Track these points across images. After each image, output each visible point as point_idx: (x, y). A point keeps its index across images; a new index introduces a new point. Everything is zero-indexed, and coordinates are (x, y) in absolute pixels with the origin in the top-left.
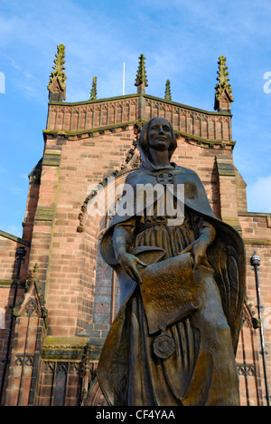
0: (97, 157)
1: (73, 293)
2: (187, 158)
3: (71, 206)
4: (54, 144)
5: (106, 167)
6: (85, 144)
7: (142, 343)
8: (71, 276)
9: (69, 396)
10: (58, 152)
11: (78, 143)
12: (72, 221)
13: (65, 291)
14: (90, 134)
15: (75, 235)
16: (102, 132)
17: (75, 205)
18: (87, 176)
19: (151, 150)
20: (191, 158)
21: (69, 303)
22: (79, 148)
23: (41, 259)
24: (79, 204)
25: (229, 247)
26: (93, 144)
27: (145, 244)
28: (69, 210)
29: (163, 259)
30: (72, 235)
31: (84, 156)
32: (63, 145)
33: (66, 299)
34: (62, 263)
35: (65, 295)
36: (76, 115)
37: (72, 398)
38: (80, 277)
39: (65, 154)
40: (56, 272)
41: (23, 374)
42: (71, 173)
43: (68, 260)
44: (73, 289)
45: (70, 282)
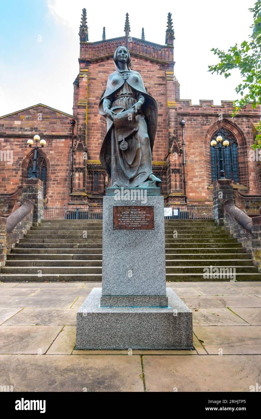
0: (106, 72)
1: (98, 141)
2: (151, 71)
3: (95, 99)
4: (84, 66)
6: (100, 66)
7: (115, 146)
8: (97, 133)
10: (87, 70)
11: (95, 65)
13: (95, 140)
14: (102, 60)
18: (101, 83)
19: (119, 63)
20: (153, 71)
21: (97, 145)
22: (97, 68)
23: (82, 125)
24: (99, 97)
25: (152, 106)
26: (104, 65)
27: (117, 106)
28: (94, 100)
29: (124, 110)
30: (96, 113)
31: (100, 72)
32: (89, 67)
33: (95, 144)
34: (92, 126)
35: (95, 142)
36: (94, 49)
37: (101, 185)
38: (102, 133)
39: (90, 71)
40: (90, 131)
41: (79, 175)
42: (93, 81)
43: (95, 125)
44: (98, 139)
45: (97, 136)
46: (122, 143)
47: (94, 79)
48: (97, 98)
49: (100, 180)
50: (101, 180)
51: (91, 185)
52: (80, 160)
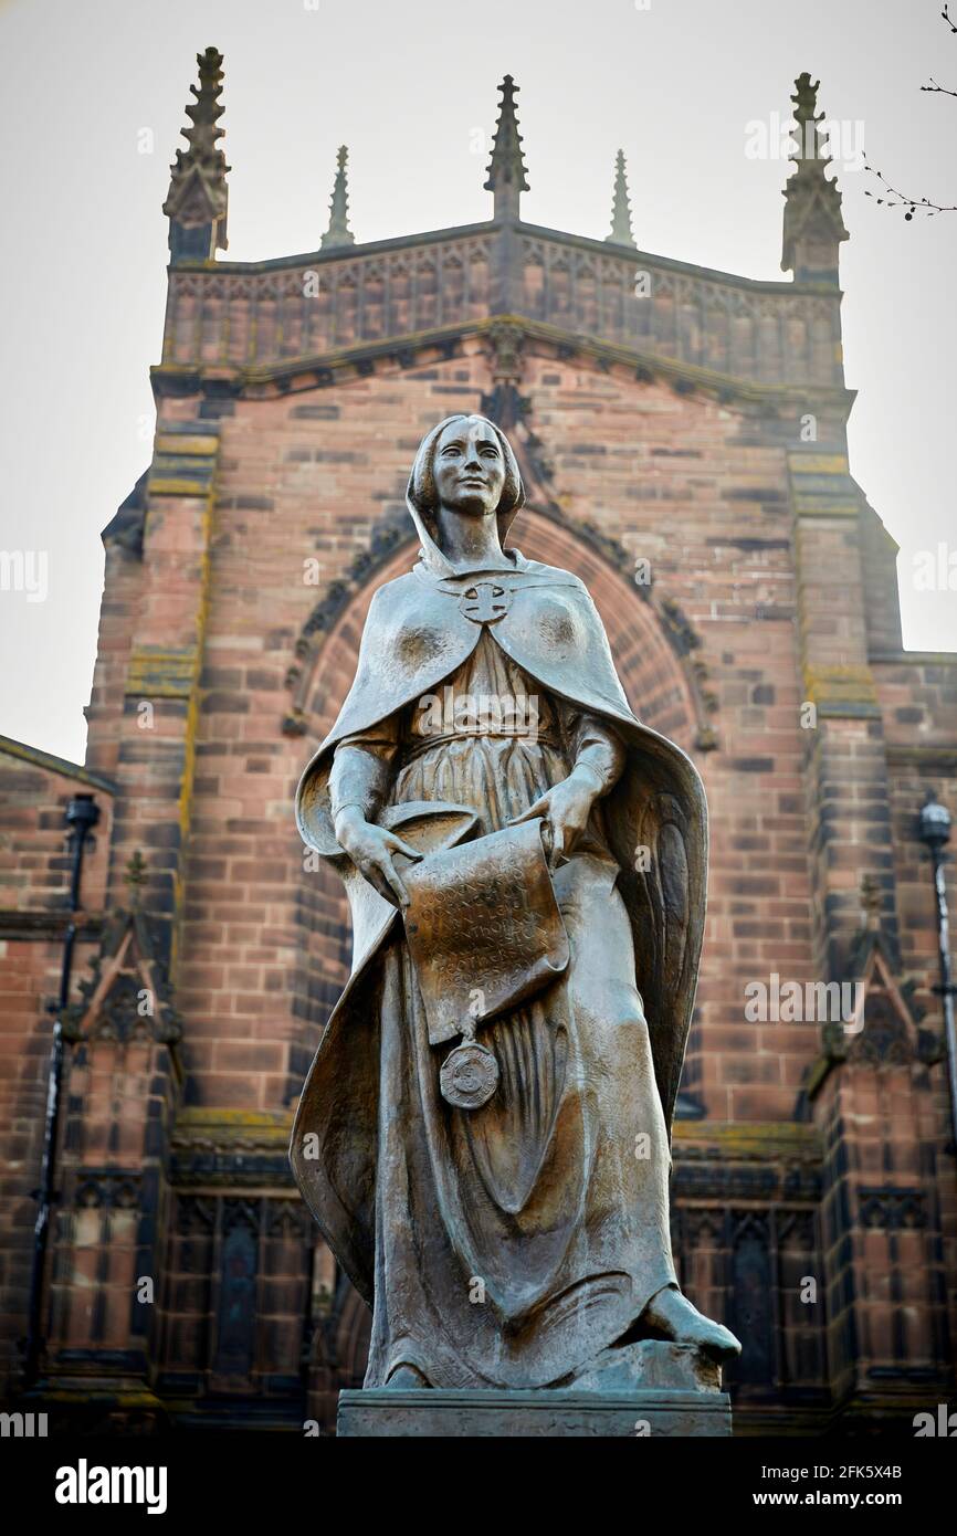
0: (348, 457)
1: (271, 956)
2: (679, 454)
3: (256, 643)
4: (189, 416)
5: (380, 496)
6: (302, 413)
7: (406, 1072)
8: (264, 896)
9: (271, 1309)
10: (207, 444)
11: (279, 410)
12: (264, 696)
13: (245, 948)
14: (322, 374)
15: (274, 749)
16: (364, 365)
18: (313, 532)
19: (445, 515)
20: (697, 454)
21: (259, 992)
22: (280, 427)
23: (151, 835)
24: (285, 632)
25: (665, 799)
26: (333, 413)
27: (424, 797)
28: (248, 655)
29: (471, 835)
30: (261, 747)
31: (301, 456)
32: (224, 420)
33: (247, 979)
34: (229, 848)
35: (242, 965)
36: (268, 305)
37: (279, 1317)
38: (299, 898)
39: (231, 451)
40: (210, 883)
41: (106, 1235)
42: (252, 518)
43: (250, 838)
44: (271, 940)
45: (259, 916)
46: (458, 1058)
47: (259, 504)
48: (276, 637)
49: (270, 1271)
50: (281, 1279)
51: (190, 1315)
52: (116, 1107)
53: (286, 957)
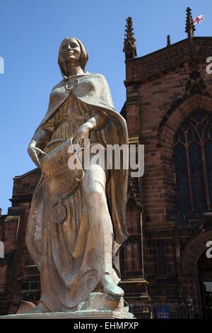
0: (164, 91)
1: (160, 191)
3: (150, 131)
4: (132, 89)
5: (171, 98)
6: (154, 85)
8: (157, 180)
9: (168, 261)
10: (136, 94)
11: (149, 85)
12: (153, 141)
13: (155, 190)
14: (157, 76)
15: (156, 151)
16: (165, 73)
17: (153, 129)
18: (159, 107)
21: (159, 198)
22: (150, 88)
24: (156, 128)
26: (160, 83)
28: (150, 133)
30: (153, 151)
31: (155, 93)
32: (139, 89)
33: (156, 196)
35: (155, 193)
36: (145, 65)
37: (170, 263)
38: (164, 179)
39: (141, 95)
41: (133, 249)
42: (148, 106)
43: (154, 169)
44: (160, 188)
45: (157, 183)
47: (148, 104)
49: (167, 254)
50: (170, 255)
51: (153, 264)
52: (132, 224)
53: (163, 191)
